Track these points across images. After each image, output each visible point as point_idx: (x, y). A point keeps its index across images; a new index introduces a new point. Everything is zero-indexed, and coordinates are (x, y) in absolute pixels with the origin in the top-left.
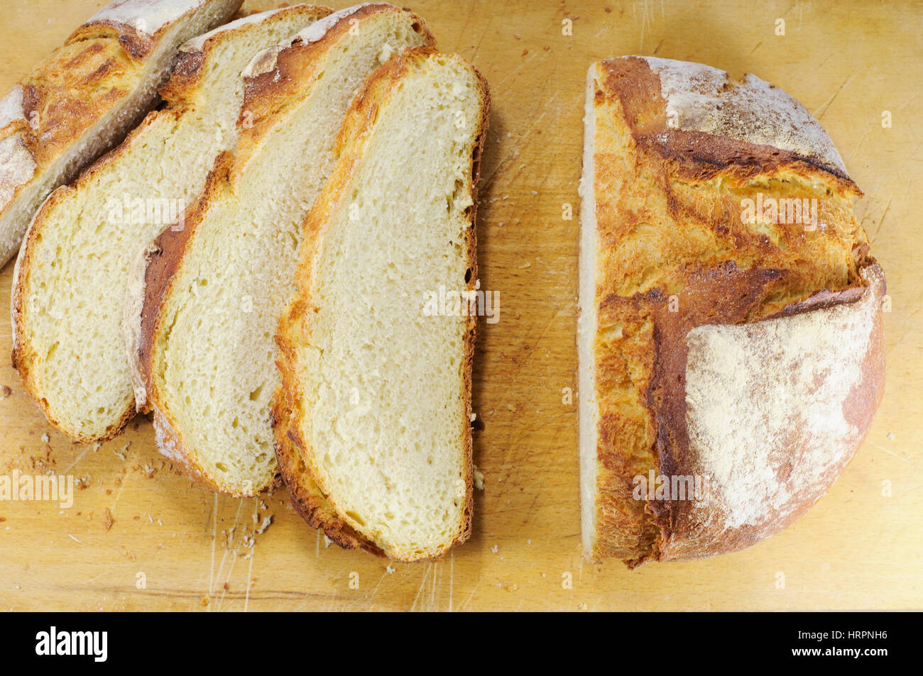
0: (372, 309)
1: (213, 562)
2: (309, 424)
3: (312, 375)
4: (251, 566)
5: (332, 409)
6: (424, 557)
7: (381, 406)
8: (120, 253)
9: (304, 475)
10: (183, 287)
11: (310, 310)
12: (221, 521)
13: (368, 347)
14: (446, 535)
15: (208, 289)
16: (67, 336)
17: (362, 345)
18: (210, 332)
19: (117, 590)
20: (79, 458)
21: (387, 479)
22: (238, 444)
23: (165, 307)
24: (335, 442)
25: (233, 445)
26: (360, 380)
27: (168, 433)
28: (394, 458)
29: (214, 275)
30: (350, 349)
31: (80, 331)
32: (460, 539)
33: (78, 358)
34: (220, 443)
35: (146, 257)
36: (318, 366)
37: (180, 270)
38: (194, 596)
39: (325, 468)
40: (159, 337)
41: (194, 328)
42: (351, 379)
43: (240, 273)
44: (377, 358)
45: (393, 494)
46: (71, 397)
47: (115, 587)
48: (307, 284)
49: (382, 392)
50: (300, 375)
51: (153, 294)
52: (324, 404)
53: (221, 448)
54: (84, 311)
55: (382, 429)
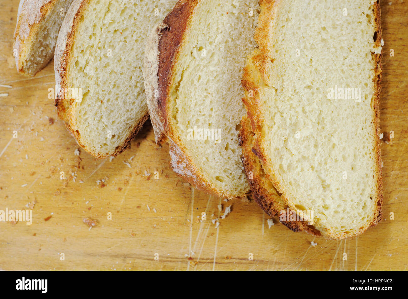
0: (311, 60)
1: (191, 237)
2: (268, 143)
3: (270, 107)
4: (217, 240)
5: (284, 131)
6: (350, 236)
7: (318, 129)
8: (135, 29)
9: (264, 179)
10: (187, 53)
11: (269, 60)
12: (196, 210)
13: (309, 87)
14: (365, 220)
15: (204, 53)
16: (96, 86)
17: (304, 85)
18: (206, 84)
19: (125, 256)
20: (100, 166)
21: (323, 181)
22: (230, 162)
23: (174, 68)
24: (286, 155)
25: (226, 163)
26: (303, 111)
27: (180, 157)
28: (328, 166)
29: (208, 43)
30: (297, 88)
31: (105, 83)
32: (375, 222)
33: (102, 102)
34: (217, 162)
35: (159, 33)
36: (274, 101)
37: (184, 41)
38: (178, 261)
39: (280, 175)
40: (172, 89)
41: (196, 82)
42: (297, 110)
43: (225, 40)
44: (315, 95)
45: (328, 192)
46: (95, 129)
47: (124, 254)
48: (265, 41)
49: (319, 119)
50: (261, 108)
51: (165, 59)
52: (279, 128)
53: (218, 166)
54: (108, 70)
55: (319, 146)
